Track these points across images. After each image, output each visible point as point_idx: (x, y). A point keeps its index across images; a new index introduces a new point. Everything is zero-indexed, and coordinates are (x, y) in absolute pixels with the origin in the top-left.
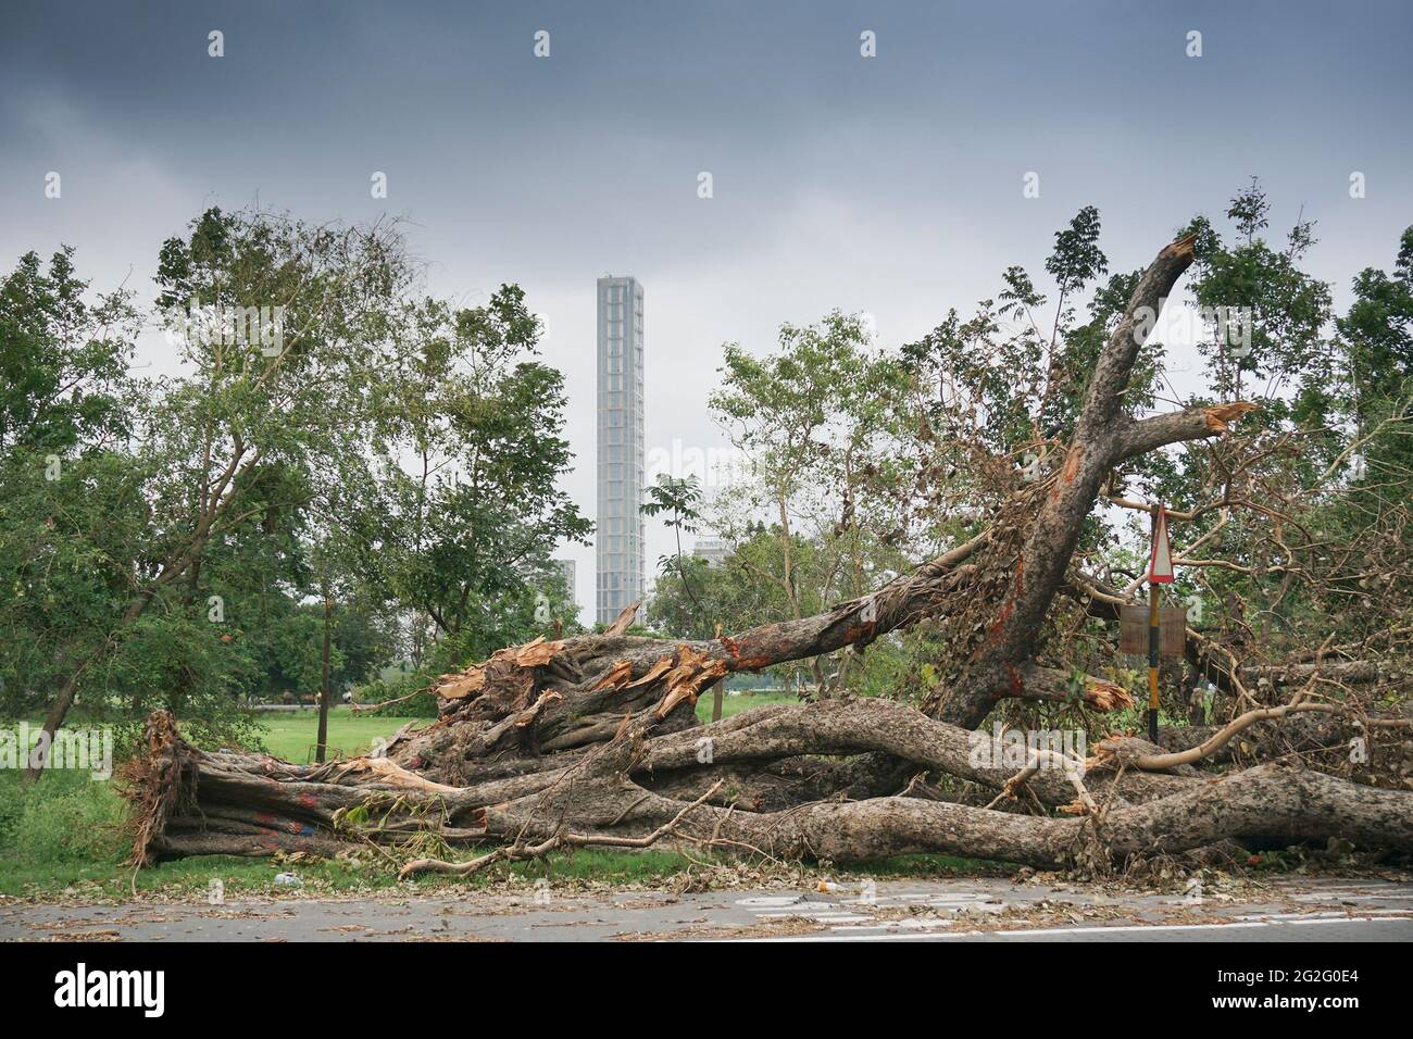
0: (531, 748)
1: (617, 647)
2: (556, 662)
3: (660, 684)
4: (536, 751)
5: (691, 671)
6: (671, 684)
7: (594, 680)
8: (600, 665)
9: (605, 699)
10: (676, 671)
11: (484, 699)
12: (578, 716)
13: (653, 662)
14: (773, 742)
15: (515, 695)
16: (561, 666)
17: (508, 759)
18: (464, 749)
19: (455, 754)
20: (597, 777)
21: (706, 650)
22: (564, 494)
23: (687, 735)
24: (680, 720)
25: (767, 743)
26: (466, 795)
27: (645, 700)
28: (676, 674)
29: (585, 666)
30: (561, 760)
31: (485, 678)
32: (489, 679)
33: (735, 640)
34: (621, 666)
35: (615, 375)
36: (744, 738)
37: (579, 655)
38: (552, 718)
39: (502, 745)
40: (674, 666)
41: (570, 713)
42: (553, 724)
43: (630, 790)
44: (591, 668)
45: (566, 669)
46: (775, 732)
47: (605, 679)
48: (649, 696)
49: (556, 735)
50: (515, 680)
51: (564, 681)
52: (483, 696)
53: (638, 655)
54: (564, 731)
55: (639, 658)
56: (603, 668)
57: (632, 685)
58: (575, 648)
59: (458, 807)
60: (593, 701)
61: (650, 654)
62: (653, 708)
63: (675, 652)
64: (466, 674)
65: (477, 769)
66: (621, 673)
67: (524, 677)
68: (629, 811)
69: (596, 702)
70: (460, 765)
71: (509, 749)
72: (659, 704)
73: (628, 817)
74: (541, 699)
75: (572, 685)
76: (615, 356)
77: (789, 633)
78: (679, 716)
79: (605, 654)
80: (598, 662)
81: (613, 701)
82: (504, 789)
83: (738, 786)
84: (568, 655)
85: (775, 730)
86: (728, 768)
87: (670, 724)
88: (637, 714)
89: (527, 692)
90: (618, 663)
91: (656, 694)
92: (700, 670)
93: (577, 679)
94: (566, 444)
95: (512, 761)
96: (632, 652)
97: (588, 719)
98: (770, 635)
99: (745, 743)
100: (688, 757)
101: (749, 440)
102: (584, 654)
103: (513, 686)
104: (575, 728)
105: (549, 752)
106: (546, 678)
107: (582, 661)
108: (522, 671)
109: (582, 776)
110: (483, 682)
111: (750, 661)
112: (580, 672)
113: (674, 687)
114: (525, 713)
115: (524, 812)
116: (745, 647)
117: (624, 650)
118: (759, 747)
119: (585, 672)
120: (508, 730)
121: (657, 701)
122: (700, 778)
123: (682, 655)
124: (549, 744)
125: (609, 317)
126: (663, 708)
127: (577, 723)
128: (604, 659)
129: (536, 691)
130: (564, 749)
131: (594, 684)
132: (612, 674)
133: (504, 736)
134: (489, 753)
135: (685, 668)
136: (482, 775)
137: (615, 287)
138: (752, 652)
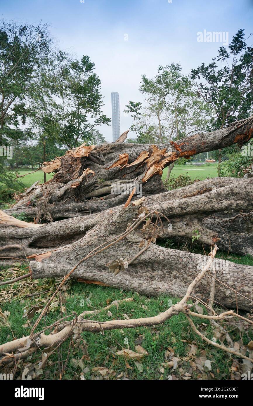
0: (81, 196)
1: (120, 148)
2: (92, 155)
3: (143, 164)
4: (83, 198)
5: (160, 158)
6: (149, 165)
7: (110, 164)
8: (113, 156)
9: (116, 173)
10: (151, 158)
11: (60, 173)
12: (103, 181)
13: (138, 155)
14: (226, 203)
15: (73, 171)
16: (95, 157)
17: (69, 203)
18: (47, 198)
19: (43, 201)
20: (112, 234)
21: (163, 148)
22: (102, 112)
23: (165, 196)
24: (154, 183)
25: (222, 203)
26: (40, 230)
27: (135, 173)
28: (151, 160)
29: (106, 157)
30: (95, 203)
31: (60, 163)
32: (62, 164)
33: (178, 143)
34: (123, 156)
35: (115, 110)
36: (206, 200)
37: (103, 152)
38: (91, 182)
39: (66, 196)
40: (149, 156)
41: (99, 180)
42: (91, 185)
43: (136, 243)
44: (109, 158)
45: (97, 158)
46: (226, 197)
47: (115, 163)
48: (138, 171)
49: (93, 190)
50: (73, 164)
51: (96, 164)
52: (60, 172)
53: (131, 151)
54: (96, 188)
55: (131, 152)
56: (114, 158)
57: (129, 166)
58: (101, 149)
59: (35, 236)
60: (110, 174)
61: (136, 151)
62: (140, 177)
63: (150, 149)
64: (53, 162)
65: (55, 208)
66: (123, 160)
67: (77, 163)
68: (136, 258)
69: (112, 174)
70: (46, 206)
71: (70, 198)
72: (144, 175)
73: (136, 262)
74: (84, 173)
75: (100, 166)
76: (115, 106)
77: (206, 139)
78: (154, 181)
79: (115, 151)
80: (112, 155)
81: (120, 174)
82: (61, 227)
83: (200, 228)
84: (98, 152)
85: (227, 195)
86: (193, 216)
87: (149, 185)
88: (132, 180)
89: (78, 170)
90: (122, 155)
91: (141, 170)
92: (163, 158)
93: (103, 163)
94: (101, 95)
95: (71, 204)
96: (127, 150)
97: (108, 183)
98: (196, 140)
99: (207, 203)
100: (169, 211)
101: (150, 99)
102: (105, 151)
103: (72, 167)
104: (102, 187)
105: (90, 198)
106: (88, 163)
107: (104, 155)
108: (76, 160)
109: (101, 234)
110: (60, 165)
111: (186, 153)
112: (104, 160)
113: (151, 166)
114: (76, 180)
115: (62, 259)
116: (183, 146)
117: (124, 149)
118: (216, 206)
119: (106, 159)
120: (68, 189)
121: (142, 173)
122: (176, 222)
123: (154, 150)
124: (90, 194)
125: (113, 99)
126: (146, 177)
127: (103, 184)
128: (115, 154)
129: (82, 169)
130: (97, 197)
131: (110, 165)
132: (119, 160)
133: (66, 192)
134: (60, 200)
135: (156, 156)
136: (57, 210)
137: (114, 94)
138: (187, 148)
